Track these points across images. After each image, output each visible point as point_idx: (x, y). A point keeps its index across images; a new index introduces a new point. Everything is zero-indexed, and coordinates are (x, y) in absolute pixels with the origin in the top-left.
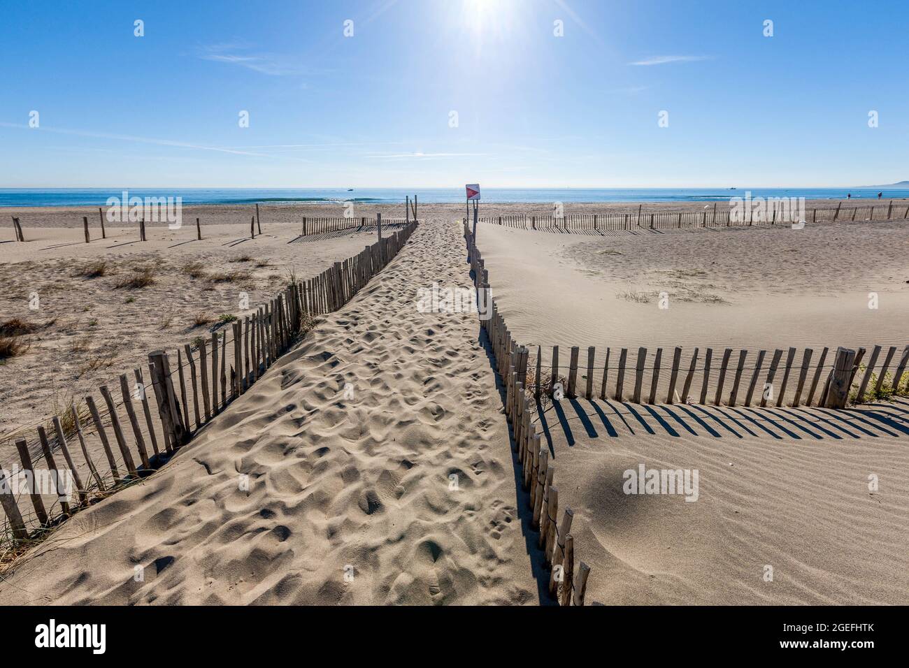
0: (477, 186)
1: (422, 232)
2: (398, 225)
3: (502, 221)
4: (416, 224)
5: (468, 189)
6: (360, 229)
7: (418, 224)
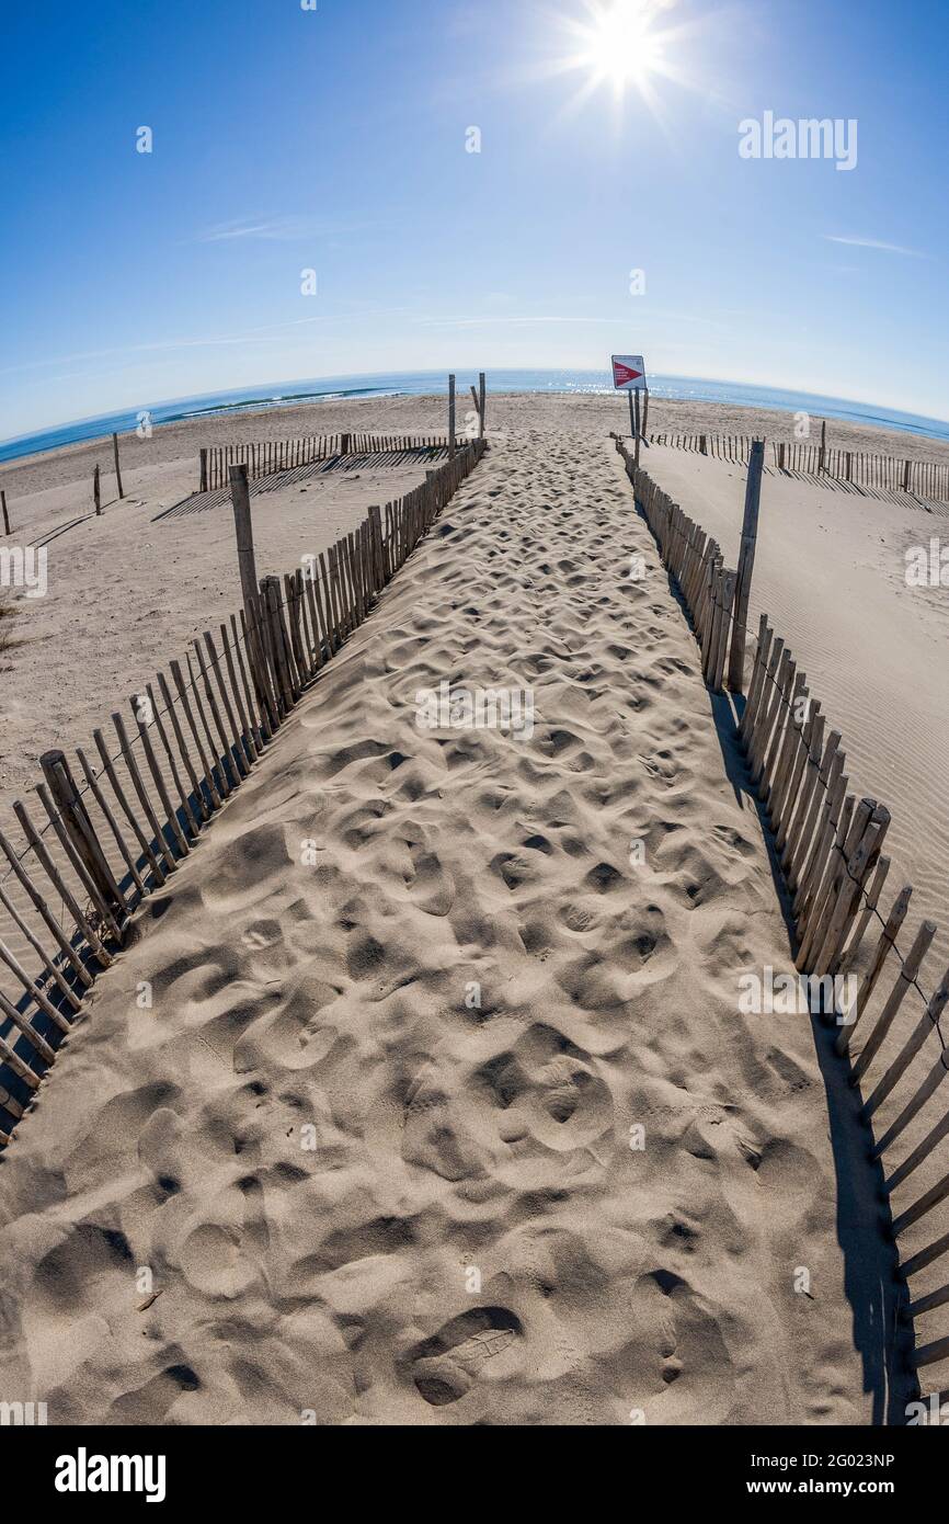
0: (639, 360)
1: (492, 481)
2: (431, 451)
3: (708, 446)
4: (480, 448)
5: (617, 366)
6: (334, 462)
7: (488, 449)
